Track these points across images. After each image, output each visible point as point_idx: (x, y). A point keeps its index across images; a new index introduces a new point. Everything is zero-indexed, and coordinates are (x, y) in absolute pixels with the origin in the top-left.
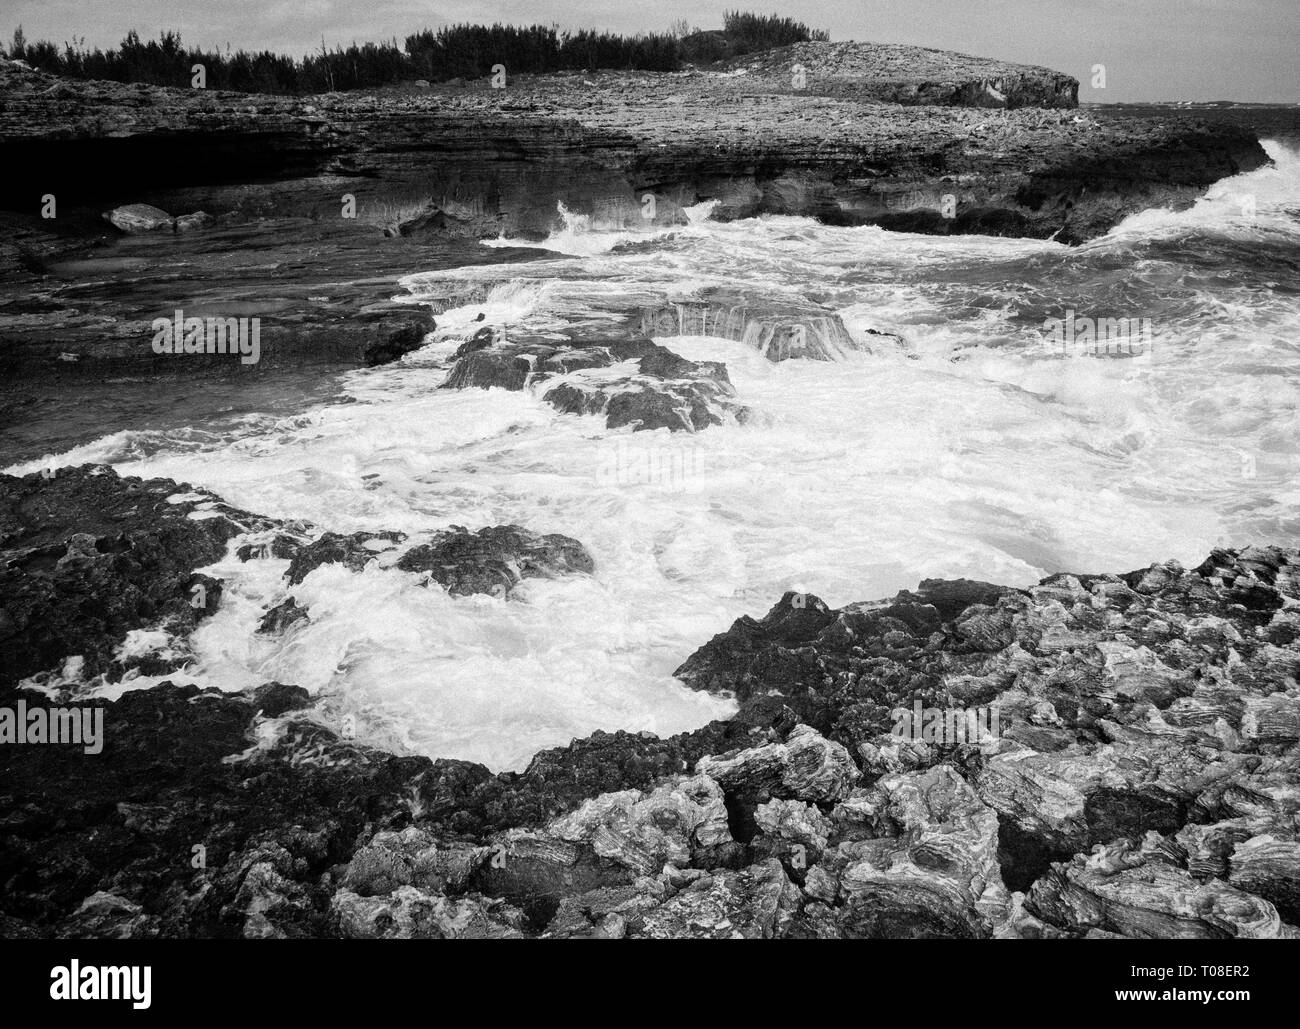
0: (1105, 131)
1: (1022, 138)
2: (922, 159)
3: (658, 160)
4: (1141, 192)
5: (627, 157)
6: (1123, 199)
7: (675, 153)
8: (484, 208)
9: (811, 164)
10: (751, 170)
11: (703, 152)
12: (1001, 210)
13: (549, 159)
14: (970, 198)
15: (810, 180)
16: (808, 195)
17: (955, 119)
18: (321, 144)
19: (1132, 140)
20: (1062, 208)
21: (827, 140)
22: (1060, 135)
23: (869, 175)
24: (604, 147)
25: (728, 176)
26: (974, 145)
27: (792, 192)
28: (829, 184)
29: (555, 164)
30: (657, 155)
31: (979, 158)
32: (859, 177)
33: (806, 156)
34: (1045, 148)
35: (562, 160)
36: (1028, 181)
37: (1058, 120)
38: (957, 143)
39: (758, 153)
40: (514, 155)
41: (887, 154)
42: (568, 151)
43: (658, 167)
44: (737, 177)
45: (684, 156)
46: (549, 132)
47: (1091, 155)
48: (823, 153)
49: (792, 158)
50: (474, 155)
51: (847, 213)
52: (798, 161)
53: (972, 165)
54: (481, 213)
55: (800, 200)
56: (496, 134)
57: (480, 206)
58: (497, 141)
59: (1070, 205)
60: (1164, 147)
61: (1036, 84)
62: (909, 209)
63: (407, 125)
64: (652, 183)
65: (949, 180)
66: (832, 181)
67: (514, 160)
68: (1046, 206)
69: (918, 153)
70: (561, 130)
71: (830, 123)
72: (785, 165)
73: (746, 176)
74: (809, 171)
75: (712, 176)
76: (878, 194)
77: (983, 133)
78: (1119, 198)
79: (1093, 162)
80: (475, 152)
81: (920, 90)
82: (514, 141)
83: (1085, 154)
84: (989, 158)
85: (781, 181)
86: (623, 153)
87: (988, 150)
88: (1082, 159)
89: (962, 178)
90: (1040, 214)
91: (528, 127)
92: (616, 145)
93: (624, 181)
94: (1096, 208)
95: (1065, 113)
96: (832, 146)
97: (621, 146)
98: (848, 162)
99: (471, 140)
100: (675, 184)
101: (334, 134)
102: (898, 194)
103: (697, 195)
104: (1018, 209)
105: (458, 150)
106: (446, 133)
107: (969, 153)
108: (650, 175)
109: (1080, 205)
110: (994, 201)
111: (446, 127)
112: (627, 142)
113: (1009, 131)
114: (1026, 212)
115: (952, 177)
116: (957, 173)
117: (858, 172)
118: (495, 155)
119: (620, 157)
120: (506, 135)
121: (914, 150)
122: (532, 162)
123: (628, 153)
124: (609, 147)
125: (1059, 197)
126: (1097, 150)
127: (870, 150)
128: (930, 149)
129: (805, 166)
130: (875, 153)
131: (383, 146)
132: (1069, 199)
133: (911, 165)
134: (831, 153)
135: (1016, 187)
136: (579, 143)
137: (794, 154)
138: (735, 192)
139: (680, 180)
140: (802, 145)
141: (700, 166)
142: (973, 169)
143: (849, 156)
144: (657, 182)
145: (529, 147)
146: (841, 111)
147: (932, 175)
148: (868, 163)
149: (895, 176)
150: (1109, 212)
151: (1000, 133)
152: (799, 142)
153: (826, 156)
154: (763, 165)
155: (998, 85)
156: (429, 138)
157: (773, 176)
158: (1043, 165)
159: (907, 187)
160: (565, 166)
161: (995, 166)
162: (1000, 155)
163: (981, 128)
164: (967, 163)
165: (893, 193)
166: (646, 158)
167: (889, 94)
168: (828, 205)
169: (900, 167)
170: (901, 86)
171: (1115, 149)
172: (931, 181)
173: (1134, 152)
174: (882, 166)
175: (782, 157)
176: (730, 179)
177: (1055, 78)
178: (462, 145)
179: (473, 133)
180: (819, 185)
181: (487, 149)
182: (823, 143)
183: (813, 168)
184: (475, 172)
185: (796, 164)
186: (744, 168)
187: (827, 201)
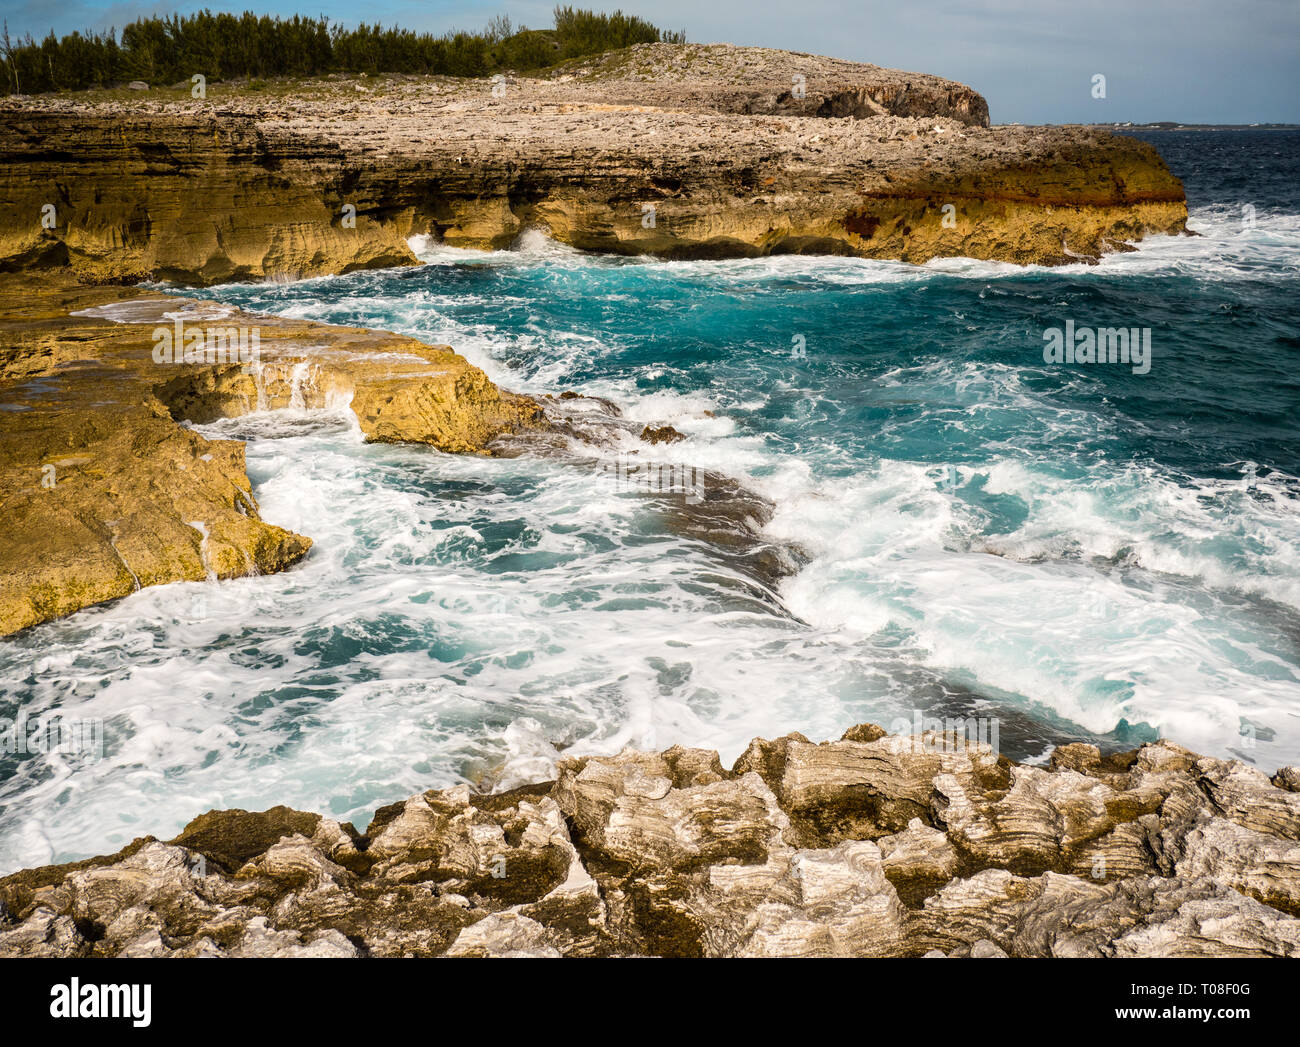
0: (971, 142)
1: (866, 151)
2: (728, 175)
3: (373, 176)
4: (995, 214)
5: (329, 170)
6: (972, 222)
7: (397, 166)
8: (124, 239)
9: (582, 182)
10: (502, 189)
11: (439, 166)
12: (825, 239)
13: (207, 171)
14: (783, 223)
15: (581, 202)
16: (579, 222)
17: (788, 129)
19: (1000, 153)
20: (899, 235)
21: (604, 152)
22: (912, 146)
23: (657, 196)
24: (300, 158)
25: (471, 197)
26: (798, 158)
27: (560, 218)
28: (605, 208)
29: (212, 178)
30: (373, 169)
31: (802, 175)
32: (646, 199)
33: (577, 172)
34: (891, 162)
35: (223, 171)
36: (861, 201)
37: (915, 130)
38: (778, 156)
39: (510, 167)
40: (167, 167)
41: (678, 168)
42: (234, 161)
43: (375, 185)
44: (485, 199)
45: (409, 171)
46: (206, 135)
47: (945, 171)
48: (600, 168)
49: (559, 174)
50: (114, 167)
51: (627, 243)
52: (564, 178)
53: (794, 183)
54: (120, 244)
55: (570, 228)
56: (141, 137)
57: (118, 235)
58: (141, 147)
59: (907, 231)
60: (1038, 161)
61: (925, 96)
62: (704, 238)
64: (369, 206)
65: (763, 202)
66: (609, 202)
67: (168, 173)
68: (880, 232)
69: (724, 168)
70: (223, 132)
71: (631, 133)
72: (549, 183)
73: (497, 197)
74: (581, 190)
75: (453, 197)
77: (819, 145)
78: (968, 221)
79: (947, 180)
80: (117, 163)
81: (779, 101)
82: (162, 148)
83: (938, 170)
84: (816, 174)
85: (547, 204)
86: (324, 165)
87: (814, 164)
88: (934, 176)
89: (779, 199)
90: (872, 243)
91: (180, 128)
92: (315, 156)
93: (318, 202)
94: (939, 233)
95: (925, 122)
96: (610, 159)
97: (321, 156)
98: (631, 179)
99: (110, 146)
100: (403, 208)
102: (689, 220)
103: (435, 222)
104: (846, 237)
105: (93, 160)
106: (75, 137)
107: (791, 167)
108: (365, 194)
109: (918, 231)
110: (815, 227)
112: (333, 152)
113: (850, 142)
114: (854, 240)
115: (767, 198)
116: (772, 192)
117: (645, 194)
118: (143, 166)
119: (319, 171)
120: (154, 140)
121: (720, 164)
122: (187, 176)
123: (332, 166)
124: (307, 157)
125: (896, 221)
126: (953, 164)
127: (658, 163)
128: (739, 164)
129: (578, 184)
130: (664, 168)
132: (908, 224)
133: (711, 183)
134: (609, 168)
135: (844, 210)
136: (249, 150)
137: (562, 169)
138: (483, 218)
139: (409, 202)
140: (572, 157)
141: (434, 183)
142: (794, 188)
143: (632, 172)
144: (375, 205)
145: (183, 155)
146: (650, 120)
147: (740, 195)
148: (656, 180)
149: (688, 196)
150: (955, 239)
151: (840, 145)
152: (569, 154)
153: (603, 172)
154: (521, 183)
155: (879, 97)
156: (52, 143)
157: (535, 198)
158: (883, 183)
159: (704, 209)
160: (228, 181)
161: (824, 184)
162: (830, 171)
163: (816, 139)
164: (787, 181)
165: (682, 218)
166: (357, 173)
167: (738, 104)
168: (605, 234)
169: (696, 185)
170: (756, 95)
171: (975, 162)
172: (736, 203)
173: (998, 166)
174: (672, 184)
175: (546, 172)
176: (477, 201)
177: (948, 89)
178: (98, 153)
179: (112, 136)
180: (593, 208)
181: (132, 159)
182: (599, 155)
183: (586, 186)
184: (116, 190)
185: (564, 182)
186: (494, 187)
187: (602, 229)
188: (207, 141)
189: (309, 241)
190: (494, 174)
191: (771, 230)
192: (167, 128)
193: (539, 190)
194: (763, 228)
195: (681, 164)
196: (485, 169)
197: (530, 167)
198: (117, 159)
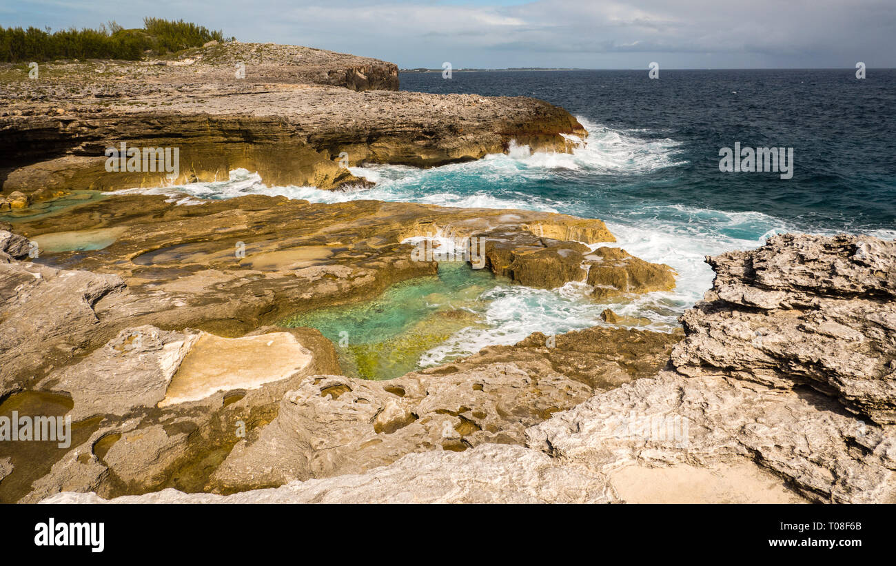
3: (317, 137)
9: (392, 134)
10: (364, 139)
13: (280, 142)
15: (397, 143)
16: (396, 151)
18: (71, 135)
21: (399, 121)
23: (425, 139)
25: (351, 143)
27: (384, 150)
28: (410, 145)
29: (285, 145)
30: (316, 134)
31: (468, 125)
32: (419, 140)
33: (390, 130)
37: (473, 101)
39: (366, 129)
40: (243, 139)
41: (434, 127)
42: (291, 136)
43: (317, 141)
44: (356, 143)
45: (329, 134)
46: (276, 125)
48: (398, 128)
49: (382, 131)
50: (205, 139)
51: (426, 160)
53: (468, 130)
55: (390, 155)
58: (225, 130)
61: (379, 69)
63: (152, 122)
66: (410, 143)
67: (240, 142)
69: (444, 125)
72: (379, 135)
73: (361, 142)
75: (341, 144)
76: (443, 150)
81: (329, 75)
82: (245, 131)
85: (376, 145)
86: (300, 133)
96: (401, 124)
98: (413, 132)
100: (322, 150)
101: (84, 128)
102: (453, 148)
103: (331, 156)
105: (192, 137)
106: (185, 126)
107: (462, 123)
111: (184, 122)
116: (464, 135)
117: (419, 138)
122: (261, 143)
123: (303, 134)
126: (511, 118)
127: (426, 125)
128: (447, 123)
129: (390, 135)
130: (429, 127)
131: (129, 135)
133: (446, 132)
134: (401, 127)
137: (383, 129)
138: (356, 151)
140: (384, 124)
142: (470, 132)
143: (412, 129)
145: (260, 134)
148: (425, 133)
149: (445, 139)
152: (382, 122)
153: (400, 130)
154: (370, 136)
155: (362, 71)
156: (169, 129)
157: (373, 142)
164: (466, 129)
166: (310, 136)
167: (317, 79)
168: (413, 156)
169: (443, 134)
174: (431, 133)
175: (378, 131)
176: (352, 145)
177: (388, 66)
178: (196, 133)
179: (203, 125)
180: (404, 146)
181: (213, 135)
182: (397, 122)
183: (394, 136)
184: (207, 150)
185: (386, 135)
186: (360, 138)
187: (409, 155)
188: (277, 128)
189: (323, 170)
190: (361, 133)
191: (481, 152)
192: (252, 123)
193: (374, 139)
194: (479, 151)
195: (435, 125)
196: (357, 131)
197: (373, 129)
198: (203, 135)
